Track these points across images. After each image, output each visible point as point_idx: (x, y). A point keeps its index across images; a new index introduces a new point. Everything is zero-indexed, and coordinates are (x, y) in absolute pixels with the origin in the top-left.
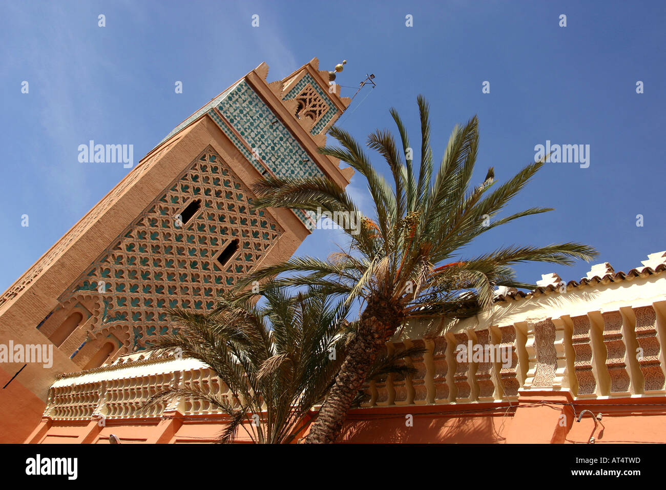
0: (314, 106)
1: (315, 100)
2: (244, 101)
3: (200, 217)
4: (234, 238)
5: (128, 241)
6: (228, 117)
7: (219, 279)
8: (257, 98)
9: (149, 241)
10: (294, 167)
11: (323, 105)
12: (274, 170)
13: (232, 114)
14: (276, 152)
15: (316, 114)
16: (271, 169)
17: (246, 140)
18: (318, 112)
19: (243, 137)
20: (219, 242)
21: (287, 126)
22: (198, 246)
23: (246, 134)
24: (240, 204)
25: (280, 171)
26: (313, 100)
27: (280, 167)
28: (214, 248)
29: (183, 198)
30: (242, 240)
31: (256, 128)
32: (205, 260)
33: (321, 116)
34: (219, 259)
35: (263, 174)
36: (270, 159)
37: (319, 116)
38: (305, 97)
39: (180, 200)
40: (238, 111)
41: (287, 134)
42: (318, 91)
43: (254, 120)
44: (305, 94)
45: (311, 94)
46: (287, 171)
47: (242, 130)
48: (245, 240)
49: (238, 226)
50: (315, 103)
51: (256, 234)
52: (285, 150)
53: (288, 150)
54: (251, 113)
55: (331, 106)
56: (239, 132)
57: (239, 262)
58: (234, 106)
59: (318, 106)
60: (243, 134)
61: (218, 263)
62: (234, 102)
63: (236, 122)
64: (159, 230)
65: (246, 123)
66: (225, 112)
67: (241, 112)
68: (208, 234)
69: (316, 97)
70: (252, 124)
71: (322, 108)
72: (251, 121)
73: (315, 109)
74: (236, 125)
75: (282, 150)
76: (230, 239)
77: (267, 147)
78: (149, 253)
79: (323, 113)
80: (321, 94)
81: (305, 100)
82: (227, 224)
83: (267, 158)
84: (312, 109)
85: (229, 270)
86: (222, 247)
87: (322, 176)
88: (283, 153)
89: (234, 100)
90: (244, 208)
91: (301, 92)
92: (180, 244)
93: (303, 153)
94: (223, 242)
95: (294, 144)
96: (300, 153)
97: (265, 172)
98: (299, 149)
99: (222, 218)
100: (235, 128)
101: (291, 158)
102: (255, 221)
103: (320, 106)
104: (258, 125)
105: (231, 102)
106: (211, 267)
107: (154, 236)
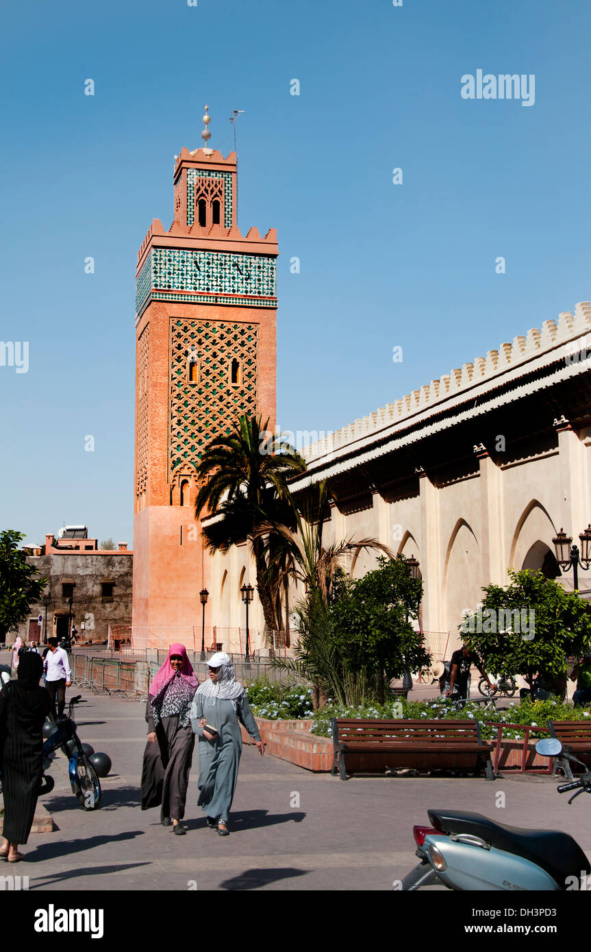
0: (212, 191)
1: (209, 186)
2: (165, 264)
3: (202, 368)
4: (231, 360)
5: (175, 420)
6: (165, 287)
7: (242, 393)
8: (171, 252)
9: (186, 410)
10: (233, 274)
11: (217, 183)
12: (221, 290)
13: (165, 282)
14: (213, 276)
15: (218, 196)
16: (219, 292)
17: (188, 290)
18: (218, 194)
19: (184, 290)
20: (225, 371)
21: (204, 250)
22: (215, 385)
23: (184, 285)
24: (218, 335)
25: (225, 286)
26: (207, 188)
27: (223, 285)
28: (225, 377)
29: (183, 366)
30: (237, 356)
31: (187, 274)
32: (224, 390)
33: (223, 193)
34: (233, 382)
35: (216, 301)
36: (212, 285)
37: (221, 195)
38: (200, 192)
39: (183, 370)
40: (167, 276)
41: (210, 255)
42: (206, 176)
43: (182, 270)
44: (199, 190)
45: (203, 185)
46: (229, 282)
47: (180, 285)
48: (239, 354)
49: (229, 349)
50: (211, 188)
51: (243, 344)
52: (217, 268)
53: (219, 266)
54: (176, 268)
55: (224, 176)
56: (180, 289)
57: (246, 371)
58: (162, 275)
59: (214, 188)
60: (182, 288)
61: (235, 385)
62: (161, 272)
63: (171, 284)
64: (186, 398)
65: (178, 278)
66: (161, 285)
67: (169, 273)
68: (215, 372)
69: (207, 183)
70: (182, 274)
71: (219, 186)
72: (180, 272)
73: (214, 193)
74: (174, 286)
75: (215, 270)
76: (229, 362)
77: (204, 280)
78: (193, 416)
79: (222, 190)
80: (209, 175)
81: (202, 195)
82: (221, 355)
83: (210, 287)
84: (212, 196)
85: (244, 382)
86: (229, 374)
87: (255, 259)
88: (217, 272)
89: (158, 270)
90: (222, 335)
91: (195, 192)
92: (204, 395)
93: (230, 256)
94: (227, 368)
95: (219, 257)
96: (227, 259)
97: (216, 298)
98: (225, 256)
99: (215, 355)
100: (175, 289)
101: (225, 269)
102: (236, 336)
103: (216, 186)
104: (187, 271)
105: (158, 275)
106: (232, 390)
107: (186, 404)
